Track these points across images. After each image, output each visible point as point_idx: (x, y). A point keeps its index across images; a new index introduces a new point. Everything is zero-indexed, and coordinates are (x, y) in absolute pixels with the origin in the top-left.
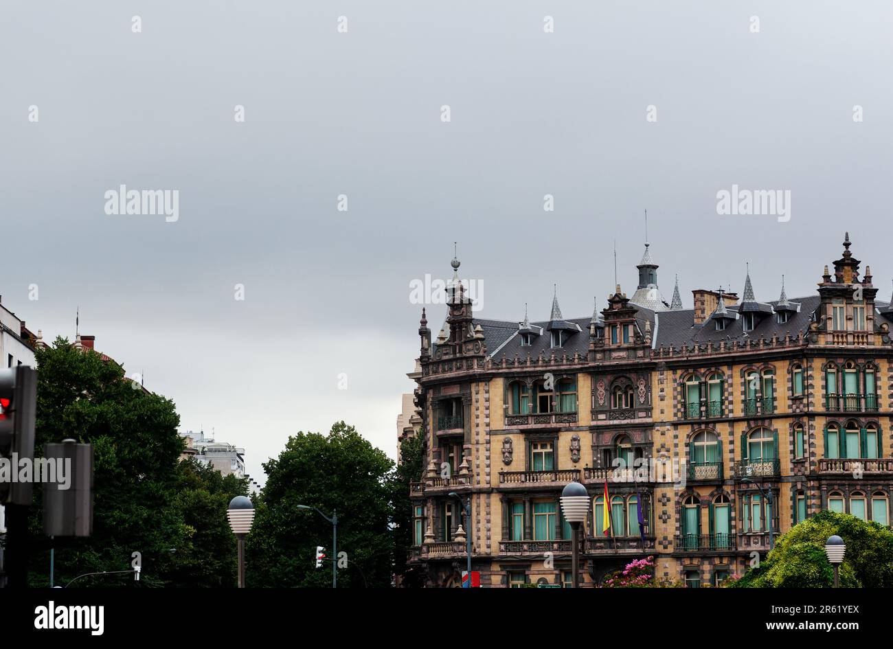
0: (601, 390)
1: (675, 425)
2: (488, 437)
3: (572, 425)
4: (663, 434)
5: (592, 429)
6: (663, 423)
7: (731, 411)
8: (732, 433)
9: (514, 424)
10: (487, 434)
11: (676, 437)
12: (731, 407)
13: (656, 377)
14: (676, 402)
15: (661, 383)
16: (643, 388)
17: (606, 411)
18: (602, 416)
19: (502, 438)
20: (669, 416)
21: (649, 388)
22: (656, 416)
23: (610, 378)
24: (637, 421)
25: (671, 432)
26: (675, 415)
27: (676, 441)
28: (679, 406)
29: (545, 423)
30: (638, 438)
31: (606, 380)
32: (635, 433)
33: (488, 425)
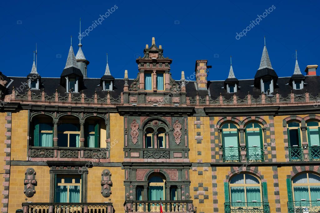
0: (135, 131)
1: (213, 165)
2: (8, 167)
3: (101, 161)
4: (200, 174)
5: (125, 165)
6: (200, 164)
7: (274, 156)
8: (276, 177)
9: (37, 156)
10: (7, 164)
11: (214, 177)
12: (274, 152)
13: (191, 121)
14: (213, 145)
15: (198, 128)
16: (179, 130)
17: (140, 149)
18: (136, 154)
19: (24, 169)
20: (207, 157)
21: (185, 132)
22: (193, 157)
23: (144, 119)
24: (173, 160)
25: (209, 172)
26: (213, 157)
27: (215, 181)
28: (217, 149)
29: (71, 157)
30: (174, 176)
31: (140, 121)
32: (170, 172)
33: (9, 155)
